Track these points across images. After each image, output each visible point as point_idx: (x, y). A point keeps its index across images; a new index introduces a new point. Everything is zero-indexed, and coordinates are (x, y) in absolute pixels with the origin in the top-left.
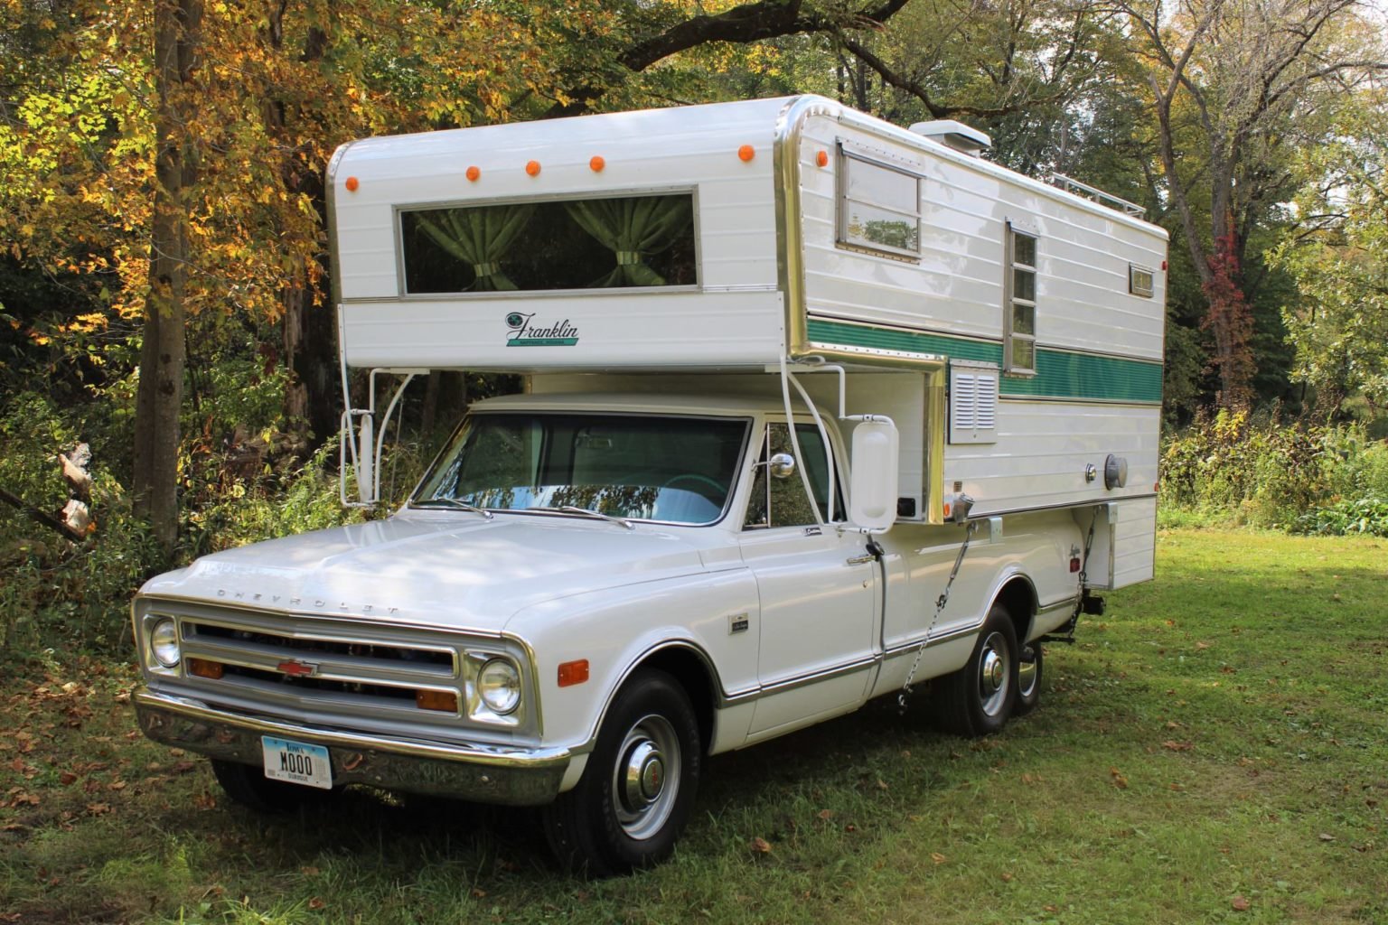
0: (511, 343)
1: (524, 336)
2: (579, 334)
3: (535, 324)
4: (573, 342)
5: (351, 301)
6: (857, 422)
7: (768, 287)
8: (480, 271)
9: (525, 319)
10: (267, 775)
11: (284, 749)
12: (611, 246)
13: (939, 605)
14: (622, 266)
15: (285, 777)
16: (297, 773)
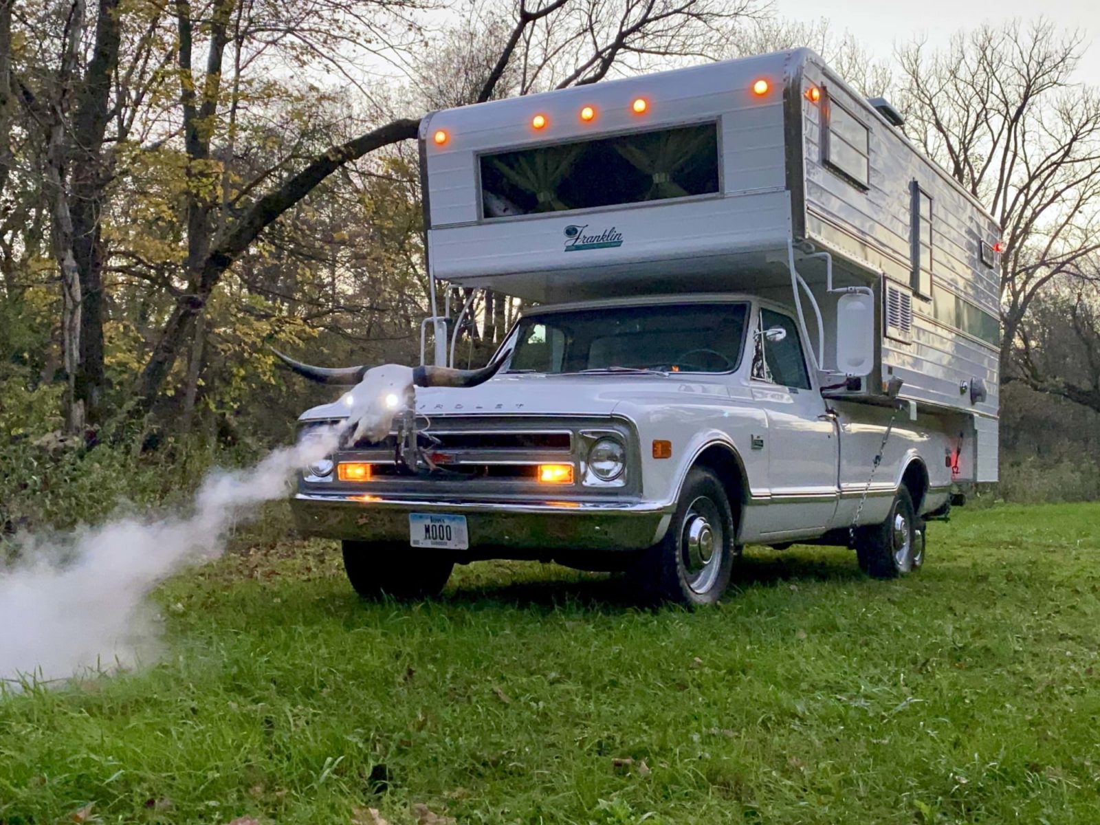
0: (568, 249)
1: (579, 243)
2: (623, 238)
3: (587, 233)
4: (618, 244)
5: (439, 227)
6: (841, 294)
7: (777, 188)
8: (541, 197)
9: (579, 229)
10: (412, 545)
11: (428, 522)
12: (648, 171)
13: (876, 463)
14: (657, 185)
15: (428, 544)
16: (438, 540)
